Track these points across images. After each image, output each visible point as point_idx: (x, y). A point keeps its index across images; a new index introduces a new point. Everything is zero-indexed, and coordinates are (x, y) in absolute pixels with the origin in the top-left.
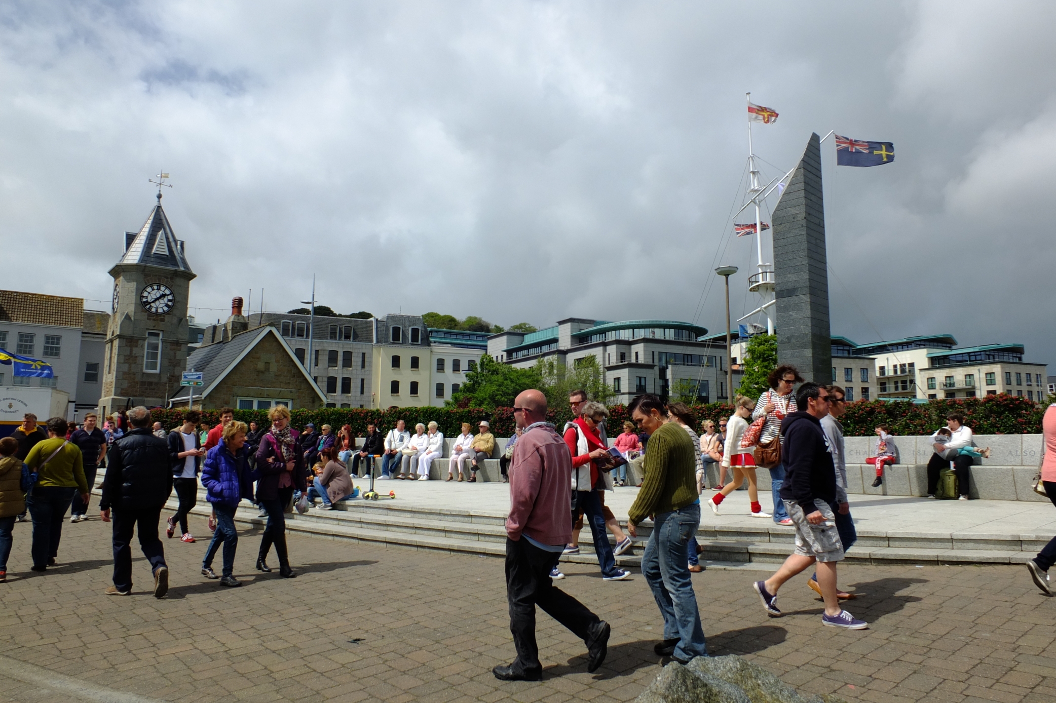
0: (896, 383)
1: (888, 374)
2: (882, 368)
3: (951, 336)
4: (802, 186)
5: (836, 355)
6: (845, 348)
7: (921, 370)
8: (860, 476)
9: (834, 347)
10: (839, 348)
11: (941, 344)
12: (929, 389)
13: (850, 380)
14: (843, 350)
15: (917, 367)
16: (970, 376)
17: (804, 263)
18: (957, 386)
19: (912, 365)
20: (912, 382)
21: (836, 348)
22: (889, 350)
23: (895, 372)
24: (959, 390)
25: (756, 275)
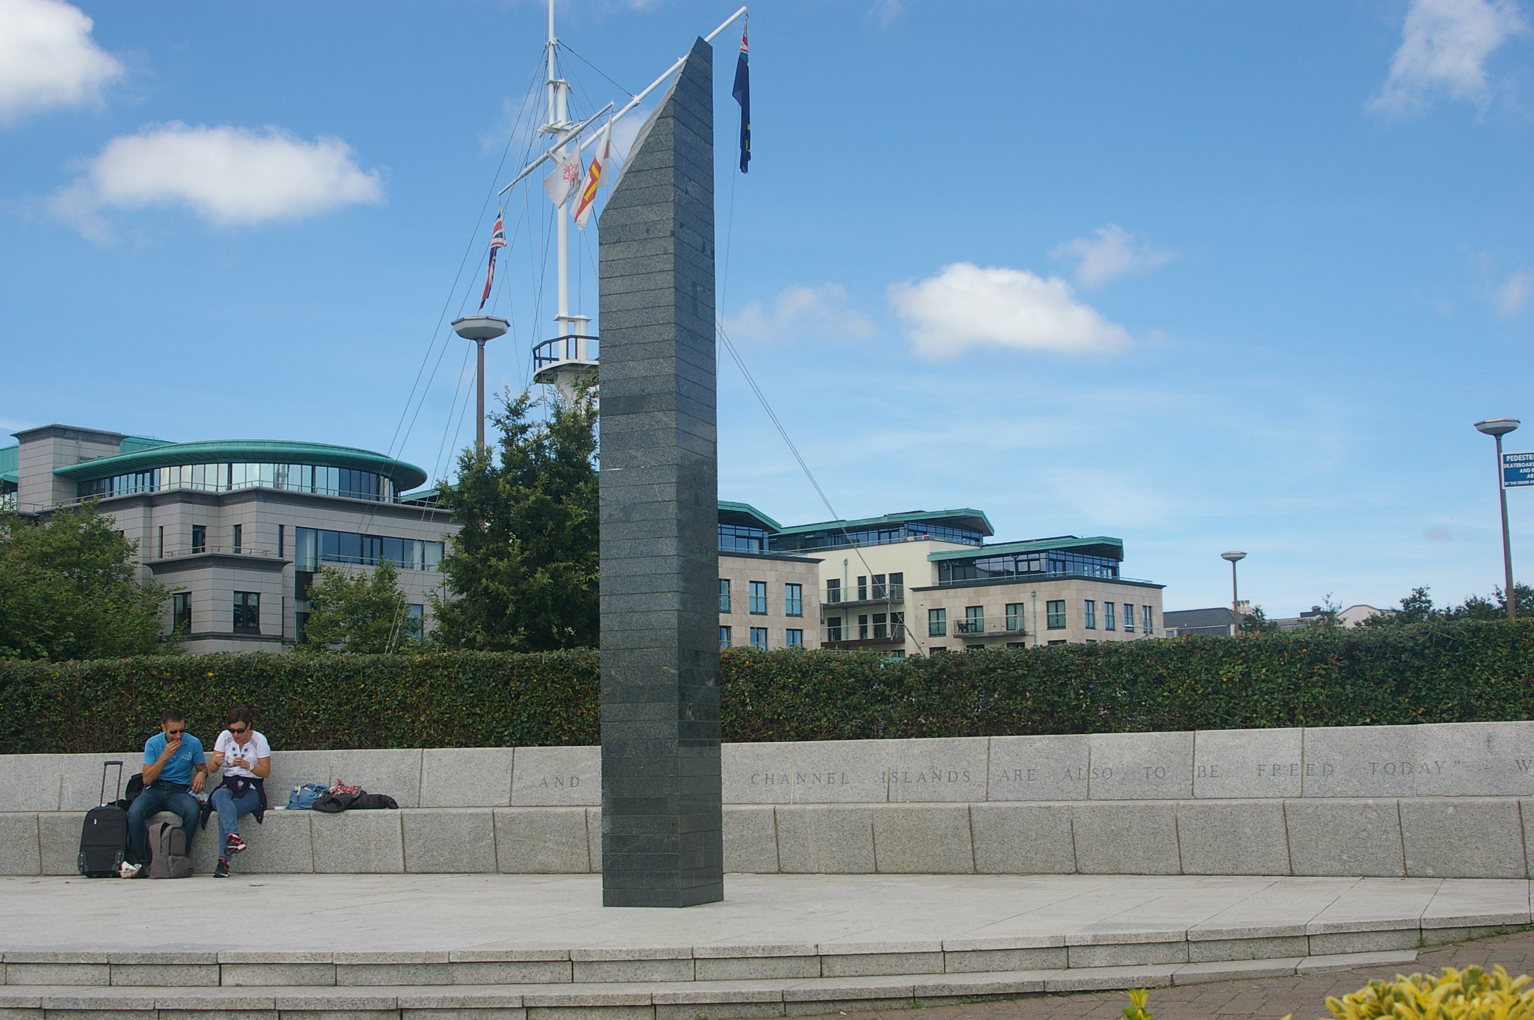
0: (863, 620)
1: (846, 598)
2: (834, 584)
3: (982, 513)
4: (668, 157)
5: (731, 549)
6: (753, 534)
7: (915, 590)
8: (771, 832)
9: (728, 529)
10: (739, 533)
11: (960, 533)
12: (931, 635)
13: (761, 609)
14: (749, 538)
15: (908, 583)
16: (1015, 607)
17: (665, 337)
18: (988, 629)
19: (897, 578)
20: (897, 618)
21: (733, 532)
22: (847, 542)
23: (862, 593)
24: (993, 638)
25: (550, 342)
